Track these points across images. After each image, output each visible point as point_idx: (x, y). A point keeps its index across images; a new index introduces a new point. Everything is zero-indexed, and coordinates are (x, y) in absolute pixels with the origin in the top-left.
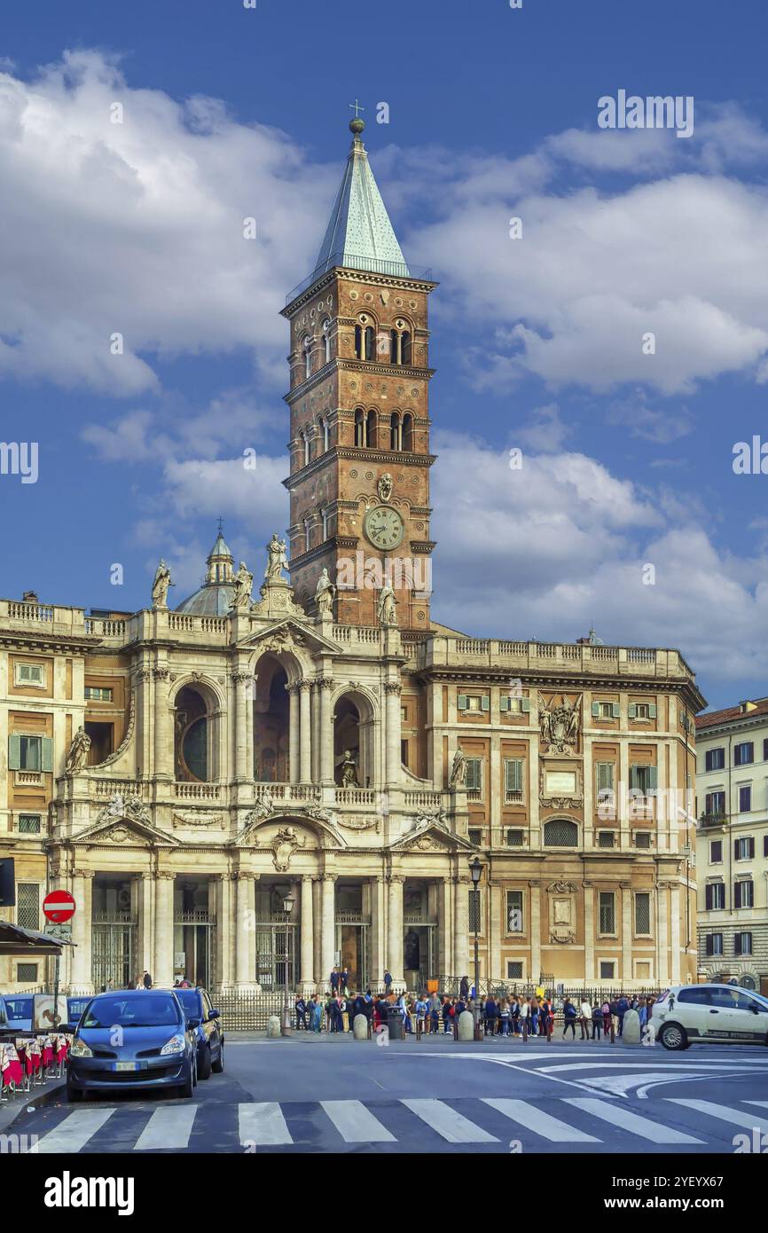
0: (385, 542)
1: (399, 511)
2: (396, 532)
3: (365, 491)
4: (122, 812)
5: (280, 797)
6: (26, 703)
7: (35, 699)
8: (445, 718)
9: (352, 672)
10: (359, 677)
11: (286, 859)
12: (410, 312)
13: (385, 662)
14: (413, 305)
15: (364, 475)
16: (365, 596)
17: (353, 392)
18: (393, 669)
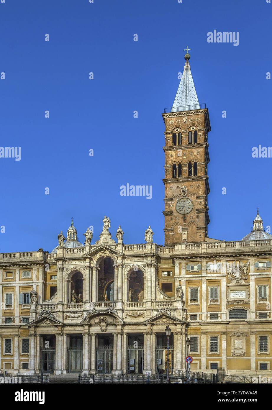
0: (184, 211)
1: (190, 199)
2: (189, 207)
3: (176, 194)
4: (44, 315)
5: (100, 307)
6: (25, 283)
7: (27, 282)
8: (180, 274)
9: (135, 261)
10: (137, 262)
11: (105, 328)
12: (196, 123)
13: (146, 256)
14: (198, 120)
15: (176, 188)
16: (176, 232)
17: (171, 158)
18: (149, 258)
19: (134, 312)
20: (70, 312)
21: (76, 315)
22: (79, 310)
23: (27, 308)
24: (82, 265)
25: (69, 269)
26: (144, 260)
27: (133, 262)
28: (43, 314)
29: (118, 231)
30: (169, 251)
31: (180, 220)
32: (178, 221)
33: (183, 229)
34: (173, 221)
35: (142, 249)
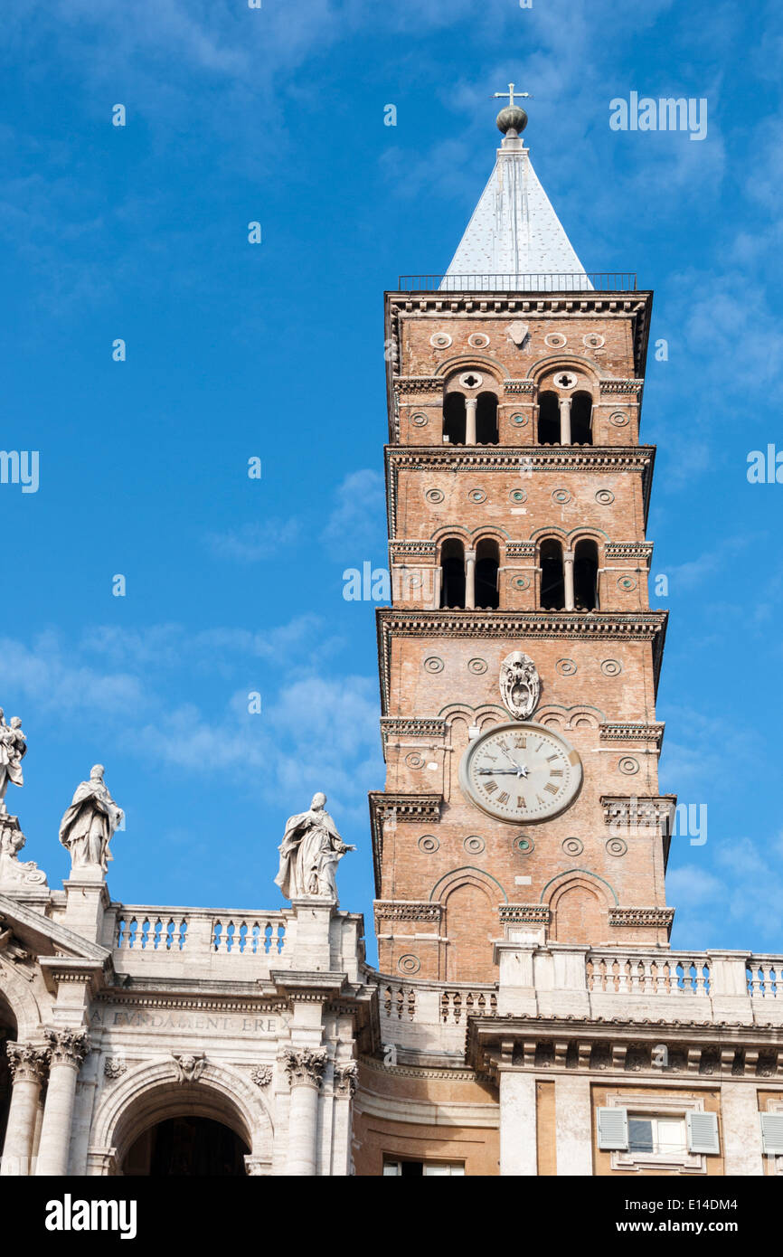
0: (521, 803)
1: (561, 736)
2: (556, 781)
3: (464, 698)
9: (186, 1031)
10: (200, 1043)
12: (586, 355)
13: (284, 995)
14: (594, 342)
15: (462, 666)
16: (464, 929)
17: (435, 509)
18: (308, 1015)
26: (263, 1033)
27: (168, 1041)
29: (80, 794)
30: (445, 1012)
31: (490, 858)
32: (480, 861)
33: (511, 916)
34: (444, 861)
35: (236, 944)
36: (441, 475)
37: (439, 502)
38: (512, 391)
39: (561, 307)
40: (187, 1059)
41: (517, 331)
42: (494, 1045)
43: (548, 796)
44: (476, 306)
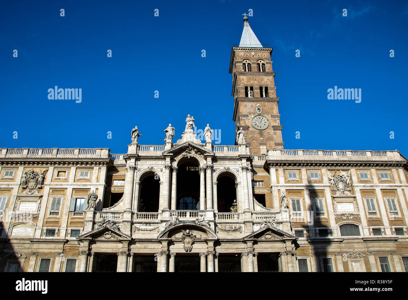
0: (261, 127)
1: (265, 117)
2: (265, 124)
3: (251, 111)
4: (105, 225)
5: (184, 217)
6: (80, 185)
7: (84, 183)
8: (278, 182)
9: (225, 164)
10: (228, 166)
11: (190, 245)
12: (263, 57)
13: (240, 158)
14: (264, 56)
15: (250, 106)
16: (254, 146)
17: (243, 81)
18: (244, 161)
19: (228, 225)
20: (141, 223)
21: (149, 227)
22: (153, 221)
23: (80, 216)
24: (160, 165)
25: (142, 170)
26: (237, 164)
27: (223, 165)
28: (103, 224)
30: (259, 159)
31: (257, 135)
32: (255, 136)
33: (261, 144)
34: (250, 136)
35: (233, 151)
36: (243, 76)
37: (243, 80)
38: (253, 63)
39: (259, 50)
40: (227, 168)
41: (253, 53)
42: (269, 164)
43: (264, 126)
44: (246, 49)
